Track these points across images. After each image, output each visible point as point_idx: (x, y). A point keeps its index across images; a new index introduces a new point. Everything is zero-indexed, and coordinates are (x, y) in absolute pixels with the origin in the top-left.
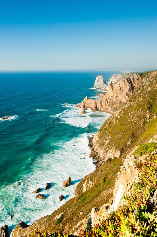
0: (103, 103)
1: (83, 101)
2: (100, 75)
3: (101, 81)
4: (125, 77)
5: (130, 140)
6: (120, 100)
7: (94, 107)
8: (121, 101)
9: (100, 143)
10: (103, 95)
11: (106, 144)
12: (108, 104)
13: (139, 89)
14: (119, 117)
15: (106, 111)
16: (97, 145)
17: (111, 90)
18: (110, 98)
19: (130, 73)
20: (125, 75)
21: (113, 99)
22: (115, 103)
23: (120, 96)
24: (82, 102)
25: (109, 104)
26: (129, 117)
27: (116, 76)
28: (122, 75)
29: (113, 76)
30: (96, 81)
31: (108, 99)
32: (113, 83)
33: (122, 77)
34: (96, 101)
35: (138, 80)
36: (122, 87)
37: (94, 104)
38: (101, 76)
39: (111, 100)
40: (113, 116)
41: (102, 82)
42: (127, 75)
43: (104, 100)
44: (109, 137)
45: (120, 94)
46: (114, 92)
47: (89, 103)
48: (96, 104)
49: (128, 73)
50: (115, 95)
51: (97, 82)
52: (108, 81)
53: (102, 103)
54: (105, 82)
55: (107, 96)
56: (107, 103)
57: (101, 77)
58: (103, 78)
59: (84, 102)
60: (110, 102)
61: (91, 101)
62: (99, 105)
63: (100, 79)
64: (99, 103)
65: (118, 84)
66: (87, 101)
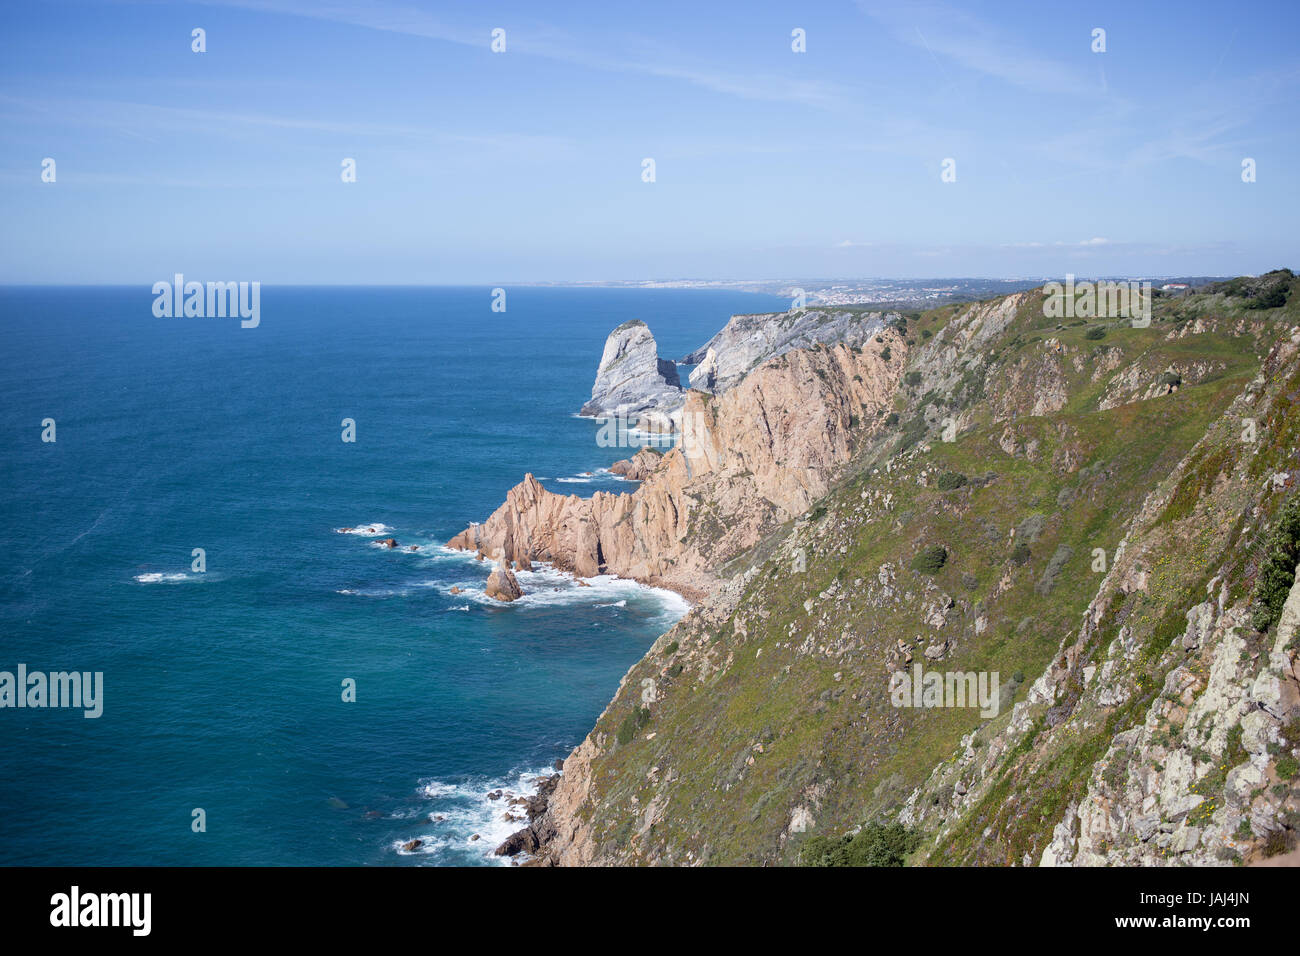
0: (645, 519)
1: (504, 508)
2: (636, 323)
3: (645, 363)
4: (808, 333)
5: (816, 792)
6: (767, 503)
7: (581, 546)
8: (774, 508)
9: (601, 824)
10: (651, 461)
11: (648, 826)
12: (682, 532)
13: (893, 420)
14: (740, 626)
15: (665, 579)
16: (578, 841)
18: (692, 484)
19: (843, 309)
20: (809, 323)
21: (716, 495)
22: (731, 522)
23: (766, 471)
24: (497, 517)
25: (691, 531)
26: (807, 625)
27: (747, 326)
28: (787, 324)
29: (727, 329)
30: (603, 364)
31: (677, 494)
32: (724, 379)
33: (784, 336)
34: (596, 507)
35: (886, 356)
36: (777, 408)
37: (581, 528)
38: (641, 331)
39: (698, 497)
40: (696, 621)
41: (646, 368)
42: (823, 320)
43: (654, 500)
44: (668, 777)
45: (763, 454)
46: (726, 442)
47: (543, 521)
48: (594, 527)
49: (827, 310)
50: (734, 466)
51: (609, 368)
52: (691, 362)
53: (639, 522)
54: (670, 373)
55: (676, 471)
56: (670, 519)
57: (638, 338)
58: (654, 347)
59: (508, 517)
60: (694, 515)
61: (558, 505)
62: (620, 534)
63: (633, 351)
64: (619, 524)
65: (750, 388)
66: (533, 510)
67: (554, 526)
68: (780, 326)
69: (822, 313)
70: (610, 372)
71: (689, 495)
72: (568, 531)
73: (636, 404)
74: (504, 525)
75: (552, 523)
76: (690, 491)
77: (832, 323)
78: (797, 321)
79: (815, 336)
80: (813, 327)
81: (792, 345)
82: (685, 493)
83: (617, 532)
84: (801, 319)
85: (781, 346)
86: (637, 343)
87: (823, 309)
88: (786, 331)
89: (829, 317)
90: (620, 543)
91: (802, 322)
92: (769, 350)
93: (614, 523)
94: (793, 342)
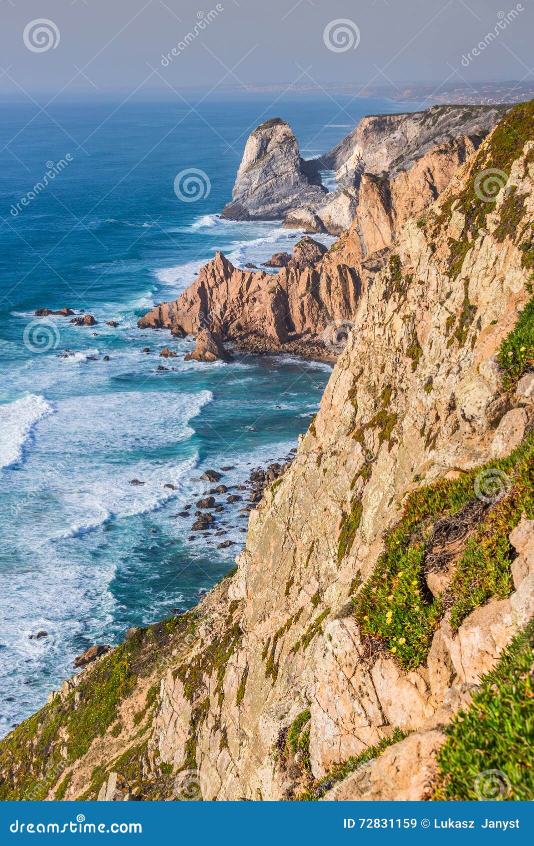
0: (329, 291)
3: (286, 162)
4: (452, 130)
7: (270, 317)
17: (374, 211)
18: (371, 259)
20: (452, 120)
28: (429, 121)
30: (244, 165)
31: (358, 268)
33: (426, 133)
37: (269, 300)
41: (290, 168)
42: (466, 117)
43: (336, 273)
47: (234, 295)
48: (281, 297)
49: (472, 108)
51: (251, 166)
53: (323, 293)
57: (279, 138)
61: (247, 280)
62: (305, 304)
63: (274, 151)
64: (304, 295)
65: (421, 171)
66: (223, 287)
67: (244, 299)
68: (422, 124)
69: (465, 110)
70: (251, 172)
71: (367, 268)
72: (257, 303)
73: (278, 204)
74: (198, 299)
75: (242, 297)
76: (368, 265)
77: (477, 120)
78: (441, 118)
79: (460, 133)
80: (456, 124)
81: (435, 143)
82: (363, 267)
83: (303, 302)
84: (444, 116)
85: (424, 143)
86: (278, 142)
87: (467, 107)
88: (429, 128)
89: (474, 114)
90: (306, 312)
91: (445, 120)
92: (412, 148)
93: (300, 294)
94: (436, 139)
